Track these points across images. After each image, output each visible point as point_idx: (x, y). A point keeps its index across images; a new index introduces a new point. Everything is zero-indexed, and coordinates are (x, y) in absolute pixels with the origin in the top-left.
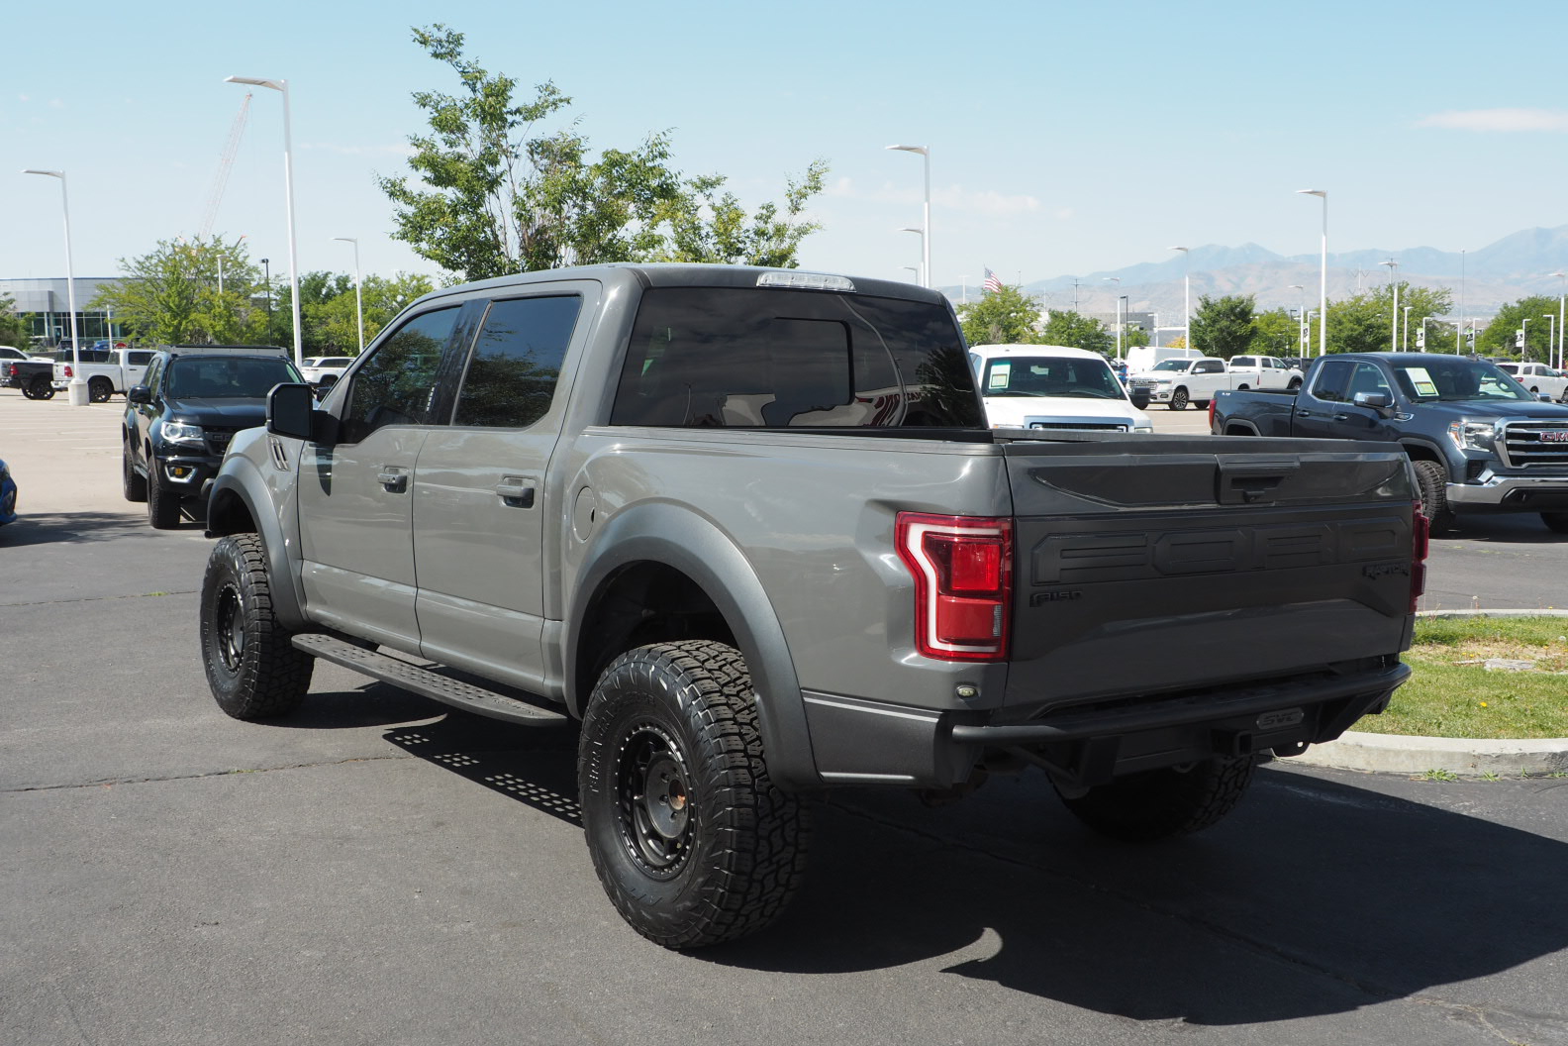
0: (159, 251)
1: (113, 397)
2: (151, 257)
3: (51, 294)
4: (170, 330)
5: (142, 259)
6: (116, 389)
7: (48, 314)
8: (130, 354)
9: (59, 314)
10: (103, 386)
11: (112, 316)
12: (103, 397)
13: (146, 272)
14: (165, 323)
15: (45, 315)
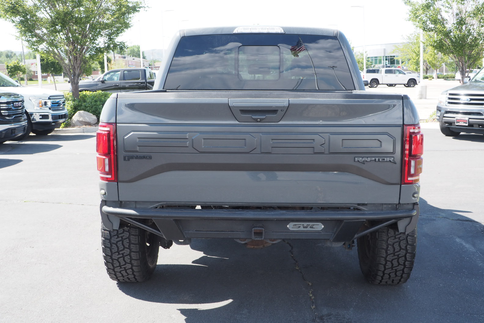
0: (415, 31)
1: (379, 86)
2: (412, 34)
3: (385, 50)
4: (415, 61)
5: (409, 35)
6: (380, 83)
7: (383, 57)
8: (386, 70)
9: (387, 57)
10: (376, 82)
11: (399, 57)
12: (376, 86)
13: (410, 40)
14: (413, 58)
15: (382, 57)
